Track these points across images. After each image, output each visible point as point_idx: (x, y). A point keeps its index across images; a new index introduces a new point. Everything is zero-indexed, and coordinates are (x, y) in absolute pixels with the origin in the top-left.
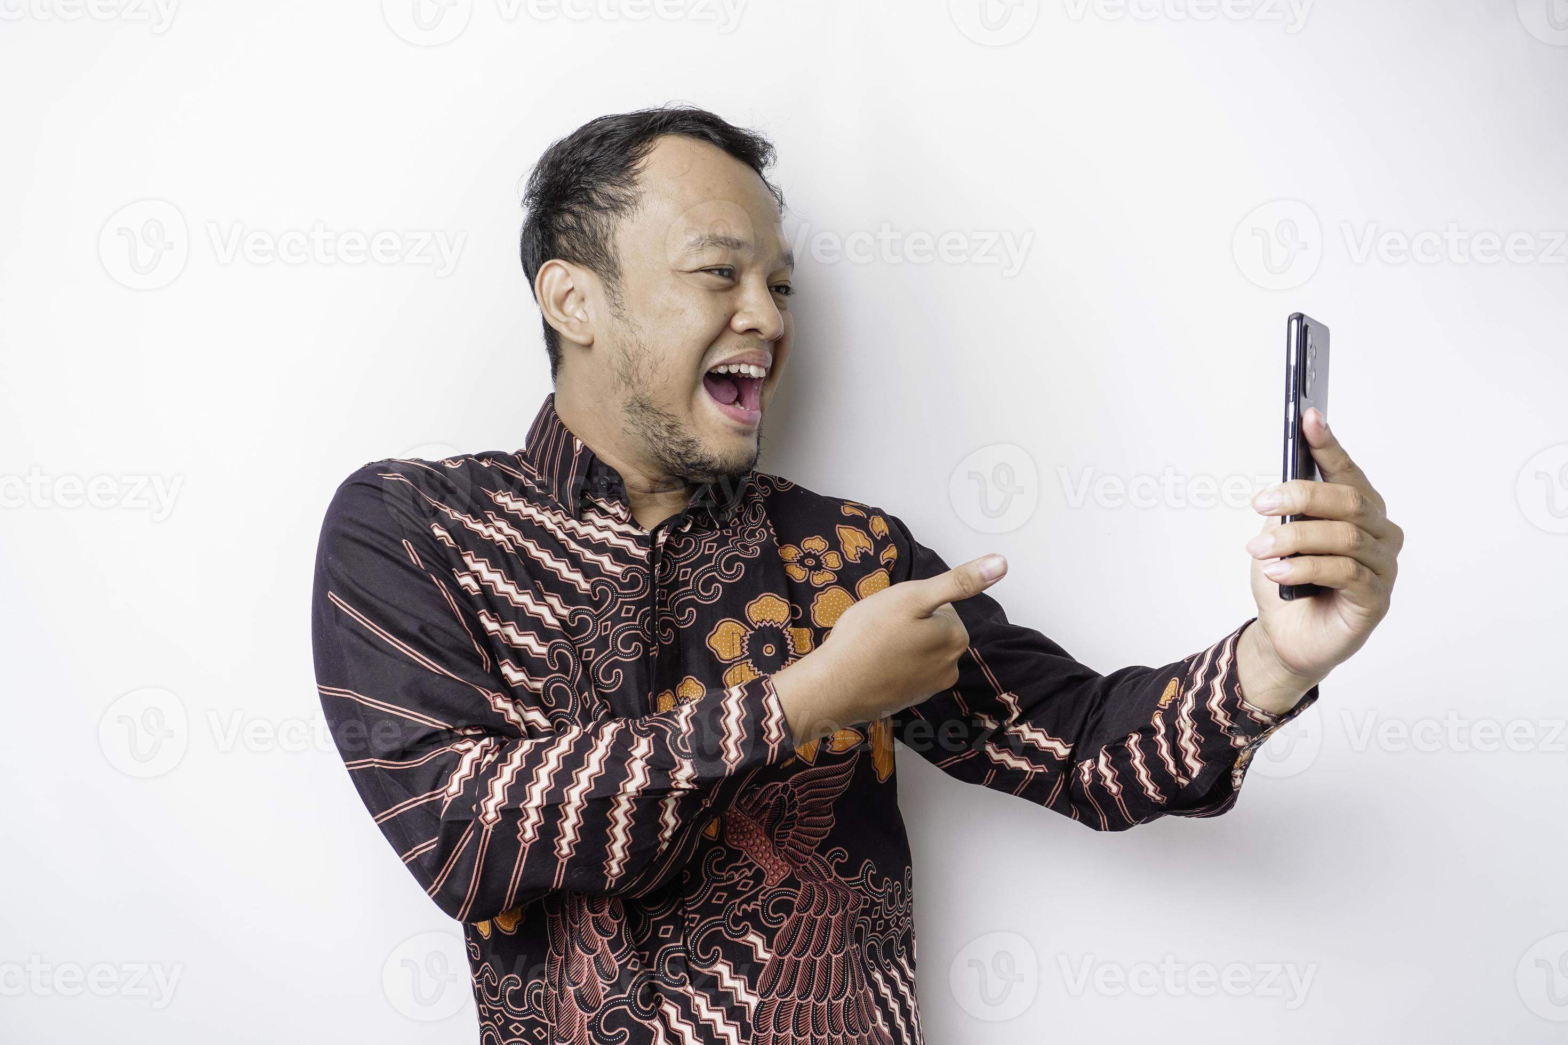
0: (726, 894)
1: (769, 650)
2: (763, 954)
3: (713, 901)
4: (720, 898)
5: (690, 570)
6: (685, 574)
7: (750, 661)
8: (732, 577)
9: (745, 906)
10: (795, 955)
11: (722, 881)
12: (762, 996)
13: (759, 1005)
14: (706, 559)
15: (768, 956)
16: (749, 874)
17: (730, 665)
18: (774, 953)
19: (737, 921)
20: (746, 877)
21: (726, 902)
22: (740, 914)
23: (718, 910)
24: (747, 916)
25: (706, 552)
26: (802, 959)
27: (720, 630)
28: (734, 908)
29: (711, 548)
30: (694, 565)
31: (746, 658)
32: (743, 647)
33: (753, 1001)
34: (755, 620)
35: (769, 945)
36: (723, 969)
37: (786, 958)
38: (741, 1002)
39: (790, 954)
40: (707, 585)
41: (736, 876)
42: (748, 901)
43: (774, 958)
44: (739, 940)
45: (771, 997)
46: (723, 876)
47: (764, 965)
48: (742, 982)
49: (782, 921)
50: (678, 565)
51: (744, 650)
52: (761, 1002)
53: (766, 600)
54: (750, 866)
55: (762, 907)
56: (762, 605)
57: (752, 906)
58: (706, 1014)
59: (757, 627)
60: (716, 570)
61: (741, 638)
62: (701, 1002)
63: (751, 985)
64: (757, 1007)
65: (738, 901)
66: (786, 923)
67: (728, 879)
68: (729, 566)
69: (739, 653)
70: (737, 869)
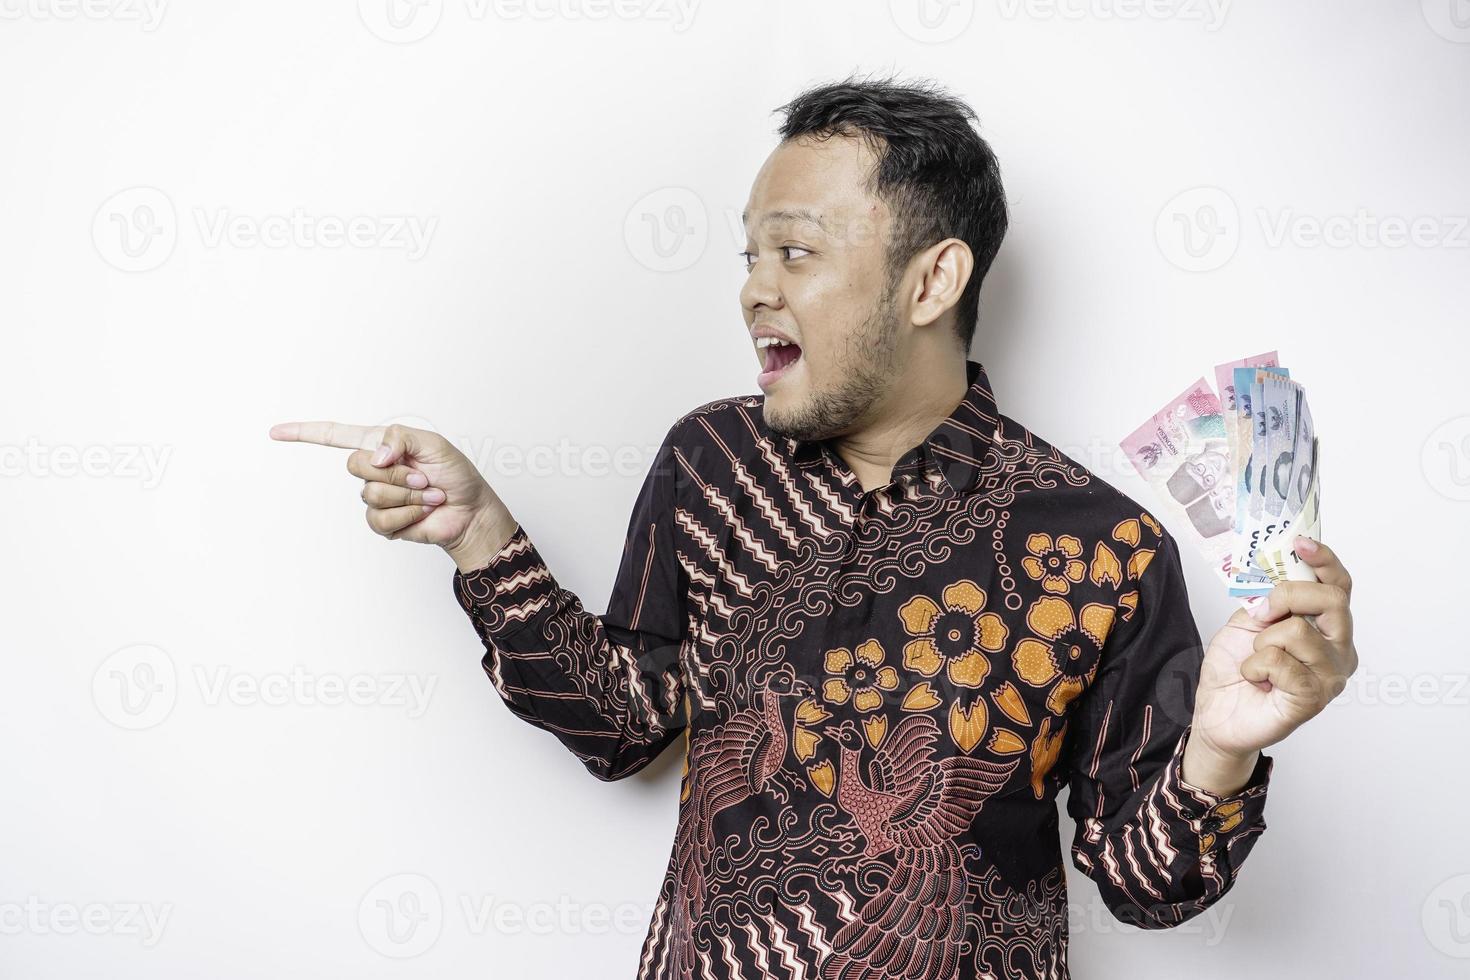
0: (827, 849)
1: (954, 635)
2: (847, 913)
3: (813, 851)
4: (820, 850)
5: (899, 543)
6: (894, 545)
7: (934, 640)
8: (936, 558)
9: (842, 866)
10: (881, 927)
11: (827, 837)
12: (835, 949)
13: (830, 956)
14: (916, 536)
15: (852, 918)
16: (853, 839)
17: (915, 638)
18: (860, 916)
19: (832, 876)
20: (849, 841)
21: (826, 855)
22: (837, 872)
23: (816, 860)
24: (842, 875)
25: (918, 531)
26: (887, 933)
27: (914, 603)
28: (832, 865)
29: (924, 527)
30: (905, 540)
31: (931, 636)
32: (930, 626)
33: (826, 951)
34: (949, 603)
35: (857, 909)
36: (806, 912)
37: (871, 926)
38: (814, 947)
39: (876, 924)
40: (911, 561)
41: (842, 837)
42: (847, 863)
43: (858, 922)
44: (829, 894)
45: (843, 954)
46: (828, 832)
47: (845, 924)
48: (820, 931)
49: (875, 892)
50: (888, 536)
51: (931, 629)
52: (833, 954)
53: (964, 586)
54: (855, 832)
55: (859, 873)
56: (960, 590)
57: (849, 869)
58: (779, 944)
59: (949, 611)
60: (923, 549)
61: (932, 617)
62: (779, 932)
63: (829, 937)
64: (828, 958)
65: (837, 859)
66: (878, 895)
67: (833, 837)
68: (936, 547)
69: (924, 629)
70: (844, 831)
